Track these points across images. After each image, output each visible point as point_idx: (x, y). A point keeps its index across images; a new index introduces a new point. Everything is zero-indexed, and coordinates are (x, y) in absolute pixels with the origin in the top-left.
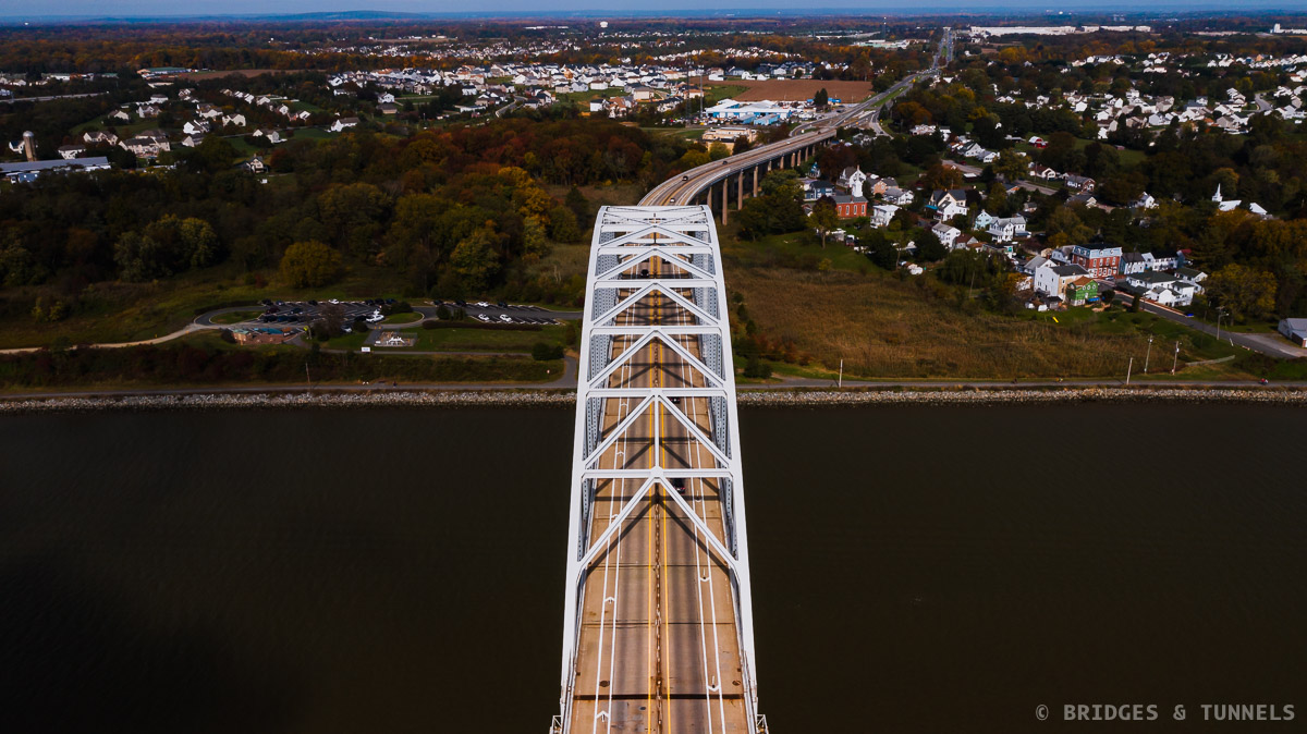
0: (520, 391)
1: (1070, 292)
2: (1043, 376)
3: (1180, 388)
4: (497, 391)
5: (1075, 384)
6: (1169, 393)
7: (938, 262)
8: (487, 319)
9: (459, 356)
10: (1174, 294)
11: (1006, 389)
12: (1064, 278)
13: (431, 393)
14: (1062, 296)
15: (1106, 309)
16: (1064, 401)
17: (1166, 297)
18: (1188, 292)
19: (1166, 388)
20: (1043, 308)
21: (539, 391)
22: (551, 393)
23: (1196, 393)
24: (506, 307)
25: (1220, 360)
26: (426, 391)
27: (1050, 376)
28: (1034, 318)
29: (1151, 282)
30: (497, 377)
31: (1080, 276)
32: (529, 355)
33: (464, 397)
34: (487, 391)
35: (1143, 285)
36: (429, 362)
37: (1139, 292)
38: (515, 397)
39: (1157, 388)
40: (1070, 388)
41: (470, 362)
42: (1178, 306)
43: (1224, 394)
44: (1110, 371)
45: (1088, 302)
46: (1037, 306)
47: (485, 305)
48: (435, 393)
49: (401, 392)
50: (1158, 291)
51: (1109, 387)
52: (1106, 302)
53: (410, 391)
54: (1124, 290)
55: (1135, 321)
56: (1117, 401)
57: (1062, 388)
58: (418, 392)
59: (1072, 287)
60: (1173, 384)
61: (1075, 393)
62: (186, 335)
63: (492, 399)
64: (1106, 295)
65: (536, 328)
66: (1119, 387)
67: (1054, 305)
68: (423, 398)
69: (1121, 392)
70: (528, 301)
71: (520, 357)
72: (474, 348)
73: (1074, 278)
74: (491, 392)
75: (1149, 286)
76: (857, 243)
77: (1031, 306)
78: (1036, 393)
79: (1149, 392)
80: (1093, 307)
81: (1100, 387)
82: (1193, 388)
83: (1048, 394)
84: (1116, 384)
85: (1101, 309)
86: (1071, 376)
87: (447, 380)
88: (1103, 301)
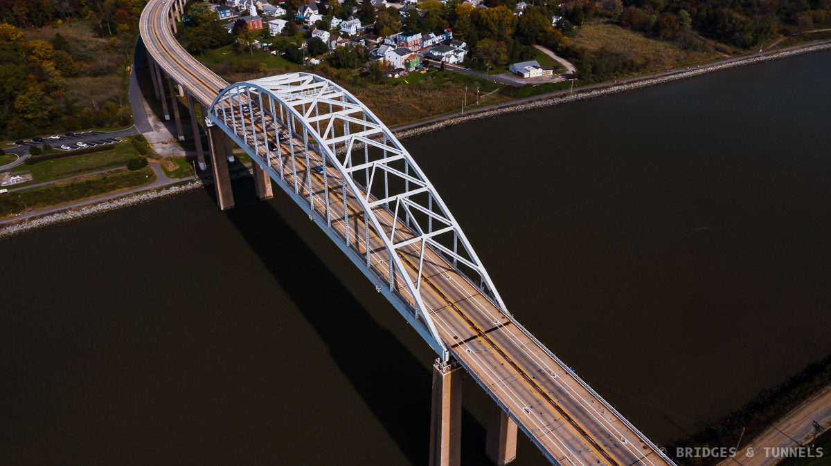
0: (137, 193)
1: (407, 64)
2: (421, 118)
3: (485, 111)
4: (122, 197)
5: (440, 119)
6: (481, 115)
9: (75, 179)
10: (456, 57)
11: (409, 129)
12: (403, 57)
13: (75, 210)
14: (403, 67)
15: (427, 71)
16: (438, 130)
17: (453, 60)
18: (462, 55)
19: (479, 113)
20: (397, 76)
21: (150, 191)
22: (159, 190)
23: (492, 112)
24: (73, 135)
25: (493, 92)
26: (71, 209)
27: (424, 117)
28: (395, 85)
29: (444, 52)
30: (114, 188)
31: (409, 54)
32: (125, 168)
33: (100, 207)
34: (114, 200)
35: (440, 54)
36: (57, 189)
37: (439, 58)
38: (136, 199)
39: (476, 114)
40: (439, 122)
41: (88, 182)
42: (459, 64)
43: (504, 110)
44: (452, 109)
45: (416, 68)
46: (393, 75)
47: (57, 137)
48: (78, 209)
49: (52, 214)
50: (448, 56)
51: (455, 118)
52: (426, 67)
53: (59, 212)
54: (431, 58)
55: (445, 76)
56: (461, 124)
57: (434, 123)
58: (65, 211)
59: (408, 61)
60: (481, 110)
61: (441, 125)
63: (121, 203)
64: (425, 64)
65: (111, 148)
66: (459, 117)
67: (401, 73)
68: (70, 215)
69: (461, 119)
70: (84, 128)
71: (119, 171)
72: (80, 171)
73: (407, 56)
74: (118, 199)
75: (443, 54)
76: (272, 48)
77: (390, 76)
78: (424, 128)
79: (473, 116)
80: (420, 71)
81: (451, 118)
82: (491, 110)
83: (430, 128)
84: (457, 115)
85: (425, 72)
86: (433, 115)
87: (78, 198)
88: (425, 66)
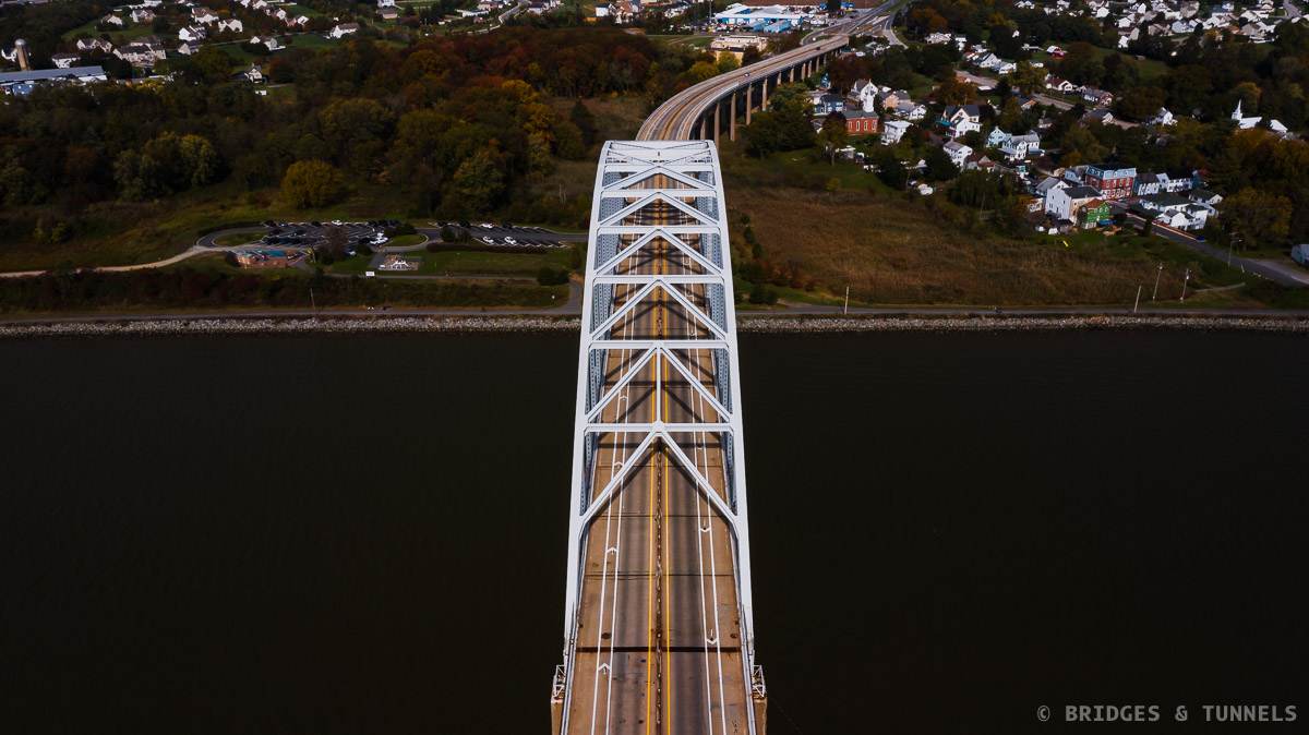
0: (525, 317)
1: (1082, 215)
2: (1050, 303)
3: (1188, 317)
4: (502, 317)
5: (1082, 312)
6: (1176, 321)
7: (949, 181)
8: (491, 241)
9: (464, 280)
10: (1188, 217)
11: (1012, 316)
12: (1076, 201)
13: (436, 319)
14: (1073, 219)
15: (1118, 233)
16: (1071, 329)
17: (1179, 221)
18: (1202, 215)
19: (1174, 316)
20: (1053, 231)
21: (544, 317)
22: (556, 319)
23: (1204, 322)
24: (511, 228)
25: (1230, 288)
26: (431, 317)
27: (1058, 303)
28: (1044, 242)
29: (1165, 205)
30: (502, 302)
31: (1092, 199)
32: (534, 280)
33: (469, 323)
34: (492, 317)
35: (1156, 208)
36: (434, 287)
37: (1152, 215)
38: (520, 323)
39: (1164, 317)
40: (1078, 316)
41: (475, 287)
42: (1191, 230)
43: (1232, 322)
44: (1118, 298)
45: (1099, 225)
46: (1047, 229)
47: (490, 227)
48: (440, 319)
49: (406, 317)
50: (1171, 214)
51: (1116, 315)
52: (1118, 225)
53: (416, 317)
54: (1137, 213)
55: (1146, 246)
56: (1123, 329)
57: (1068, 316)
58: (423, 318)
59: (1084, 210)
60: (1181, 312)
61: (1081, 322)
62: (189, 259)
63: (496, 325)
64: (1118, 218)
65: (541, 251)
66: (1127, 315)
67: (1065, 229)
68: (428, 324)
69: (1128, 320)
70: (533, 222)
71: (524, 282)
72: (478, 272)
73: (1086, 200)
74: (496, 318)
75: (1162, 209)
76: (867, 161)
77: (1041, 229)
78: (1042, 321)
79: (1156, 320)
80: (1104, 230)
81: (1107, 315)
82: (1200, 317)
83: (1055, 322)
84: (1124, 311)
85: (1113, 233)
86: (1078, 303)
87: (452, 305)
88: (1115, 224)
